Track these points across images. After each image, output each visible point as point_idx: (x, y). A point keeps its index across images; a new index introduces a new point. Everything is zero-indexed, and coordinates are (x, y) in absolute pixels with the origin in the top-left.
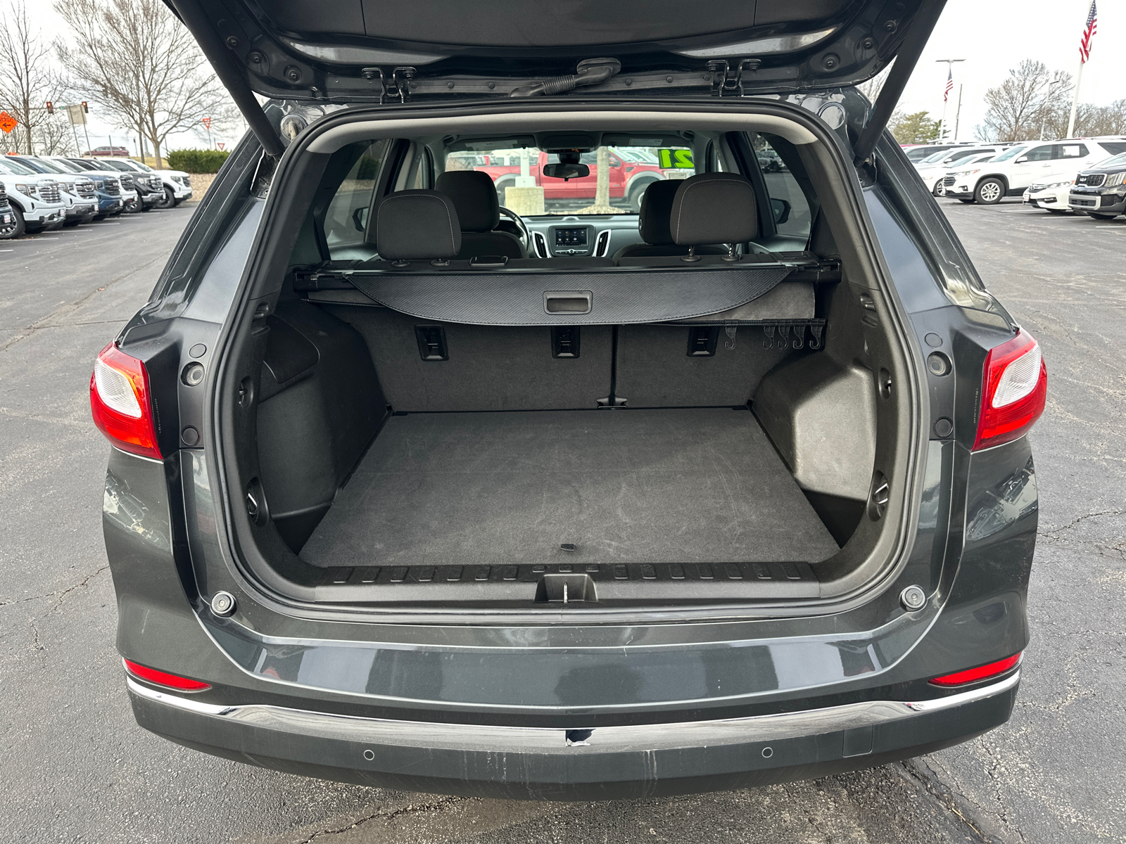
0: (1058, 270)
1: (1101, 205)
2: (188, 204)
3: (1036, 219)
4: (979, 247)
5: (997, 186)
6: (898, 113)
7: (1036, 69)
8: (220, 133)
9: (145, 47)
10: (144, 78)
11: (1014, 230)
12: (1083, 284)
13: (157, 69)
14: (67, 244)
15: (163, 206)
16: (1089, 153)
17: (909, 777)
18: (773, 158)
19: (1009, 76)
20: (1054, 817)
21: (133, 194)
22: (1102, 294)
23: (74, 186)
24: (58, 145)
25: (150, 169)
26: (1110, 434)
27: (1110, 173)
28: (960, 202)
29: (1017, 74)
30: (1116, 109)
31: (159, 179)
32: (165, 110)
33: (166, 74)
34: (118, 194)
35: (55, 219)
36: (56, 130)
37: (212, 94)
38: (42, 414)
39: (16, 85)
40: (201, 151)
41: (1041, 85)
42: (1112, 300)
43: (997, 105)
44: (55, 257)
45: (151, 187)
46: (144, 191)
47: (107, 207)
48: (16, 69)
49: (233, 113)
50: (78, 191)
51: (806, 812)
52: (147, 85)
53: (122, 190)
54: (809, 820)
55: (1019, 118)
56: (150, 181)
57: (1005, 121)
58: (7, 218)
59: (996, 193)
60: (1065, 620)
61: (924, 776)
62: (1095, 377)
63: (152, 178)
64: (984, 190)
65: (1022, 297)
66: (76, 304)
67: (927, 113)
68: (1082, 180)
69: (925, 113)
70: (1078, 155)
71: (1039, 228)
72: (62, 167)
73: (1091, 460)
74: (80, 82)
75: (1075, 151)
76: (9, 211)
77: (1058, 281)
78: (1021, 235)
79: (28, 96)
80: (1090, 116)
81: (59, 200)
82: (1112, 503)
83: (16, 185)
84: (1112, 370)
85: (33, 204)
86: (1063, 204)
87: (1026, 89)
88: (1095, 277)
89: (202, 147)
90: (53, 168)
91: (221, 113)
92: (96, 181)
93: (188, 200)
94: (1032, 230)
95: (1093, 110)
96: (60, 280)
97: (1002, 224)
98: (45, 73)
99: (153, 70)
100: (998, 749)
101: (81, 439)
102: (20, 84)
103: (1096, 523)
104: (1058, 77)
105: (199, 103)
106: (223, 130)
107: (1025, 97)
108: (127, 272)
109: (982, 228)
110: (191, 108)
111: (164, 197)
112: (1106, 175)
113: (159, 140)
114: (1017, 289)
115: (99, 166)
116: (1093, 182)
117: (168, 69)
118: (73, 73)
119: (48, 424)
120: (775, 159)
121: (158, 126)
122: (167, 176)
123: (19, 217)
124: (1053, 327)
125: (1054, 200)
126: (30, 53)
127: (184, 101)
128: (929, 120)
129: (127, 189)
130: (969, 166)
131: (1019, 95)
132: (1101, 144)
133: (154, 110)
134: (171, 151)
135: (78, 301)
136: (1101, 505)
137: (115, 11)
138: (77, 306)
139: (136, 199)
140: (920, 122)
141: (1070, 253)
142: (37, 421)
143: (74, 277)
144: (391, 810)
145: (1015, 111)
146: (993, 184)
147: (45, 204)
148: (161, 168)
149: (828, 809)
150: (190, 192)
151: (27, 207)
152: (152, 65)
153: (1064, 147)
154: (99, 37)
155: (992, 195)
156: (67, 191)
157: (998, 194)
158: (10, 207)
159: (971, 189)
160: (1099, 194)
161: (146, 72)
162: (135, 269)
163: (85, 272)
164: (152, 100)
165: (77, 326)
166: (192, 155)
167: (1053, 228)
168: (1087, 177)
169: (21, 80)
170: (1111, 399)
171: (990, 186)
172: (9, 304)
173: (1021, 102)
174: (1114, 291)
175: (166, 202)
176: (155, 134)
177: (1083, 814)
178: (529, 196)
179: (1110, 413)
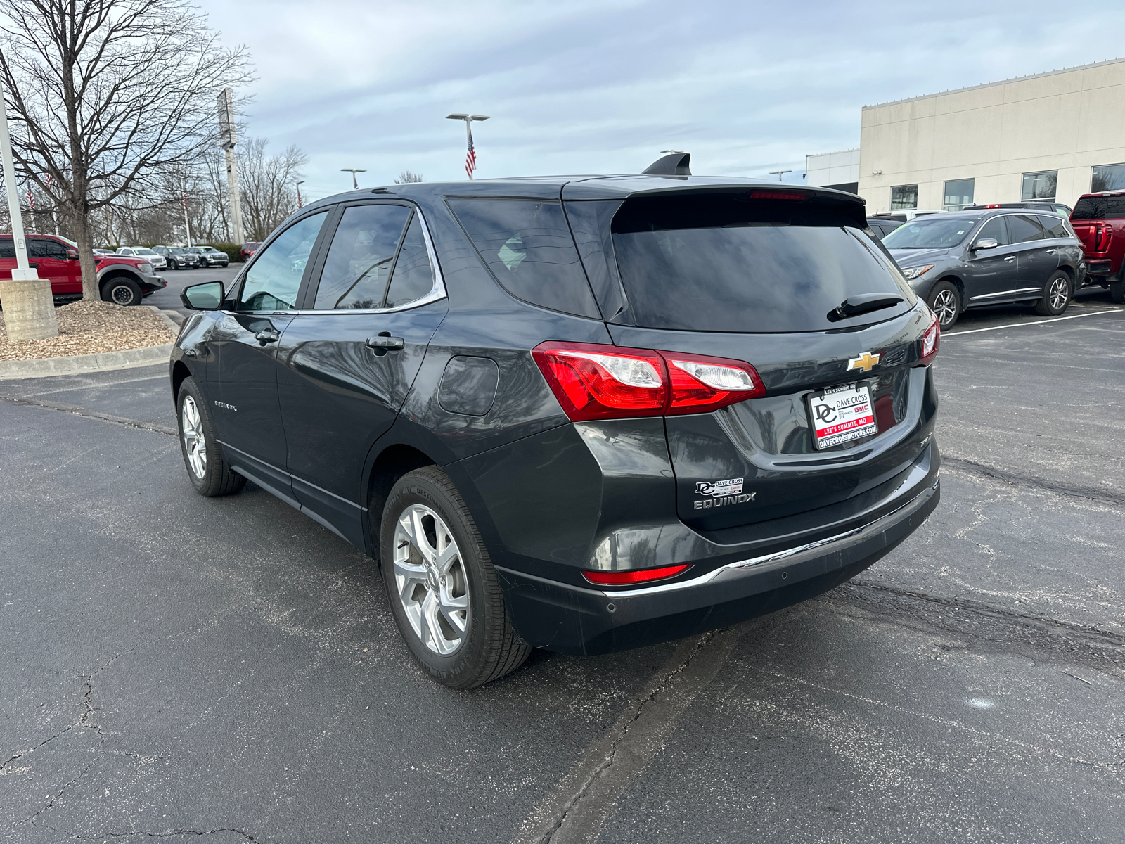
18: (200, 254)
120: (203, 255)
178: (35, 289)
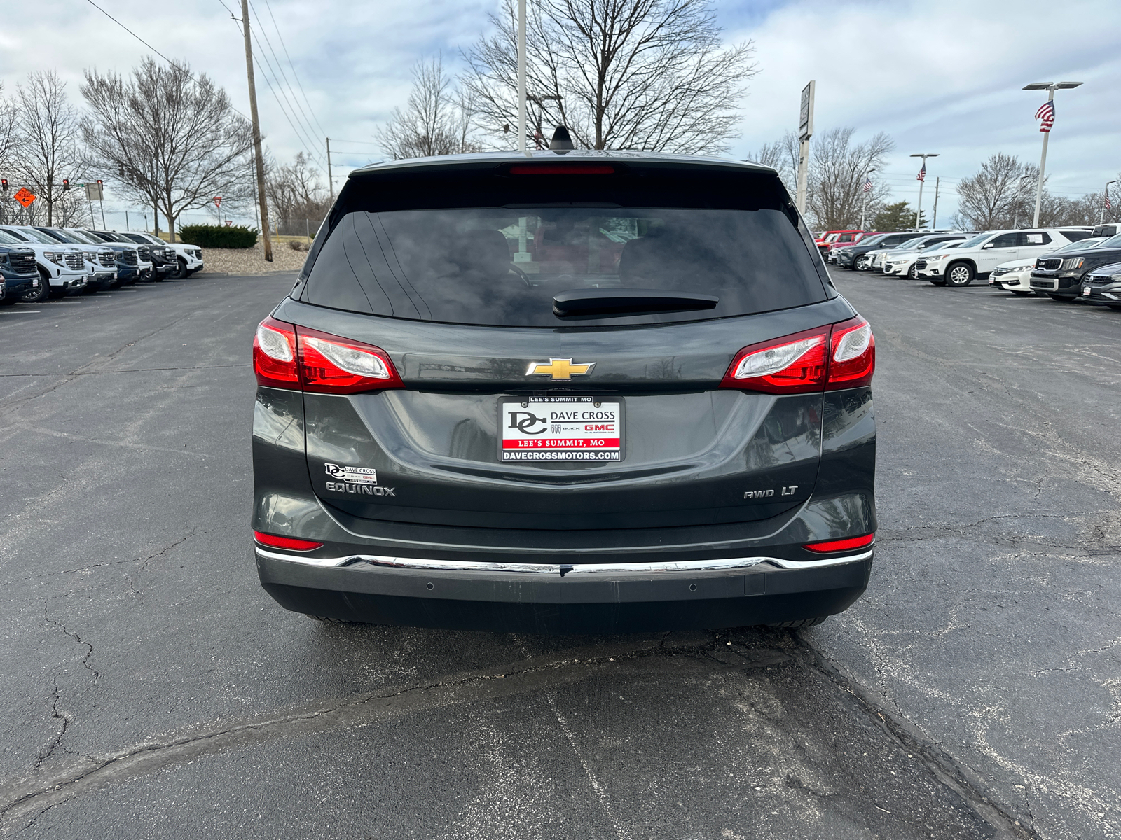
0: (1010, 342)
1: (1059, 287)
2: (199, 276)
3: (1001, 300)
4: (942, 322)
5: (966, 270)
6: (879, 203)
7: (1008, 164)
8: (232, 210)
9: (166, 130)
10: (163, 159)
11: (977, 308)
12: (1031, 352)
13: (176, 151)
14: (90, 307)
15: (175, 277)
16: (1051, 241)
17: (818, 673)
19: (981, 169)
20: (922, 694)
21: (149, 265)
22: (1046, 360)
23: (97, 255)
24: (71, 220)
25: (164, 242)
26: (1025, 463)
27: (1066, 257)
28: (932, 284)
29: (989, 168)
30: (1088, 203)
31: (174, 251)
32: (181, 188)
33: (184, 155)
34: (136, 264)
35: (78, 285)
36: (69, 205)
37: (226, 175)
38: (99, 439)
39: (42, 163)
40: (212, 227)
41: (1012, 179)
42: (1053, 365)
43: (971, 197)
44: (81, 318)
45: (166, 258)
46: (158, 263)
47: (125, 276)
48: (43, 148)
49: (246, 192)
50: (100, 260)
51: (737, 689)
52: (166, 165)
53: (139, 261)
54: (739, 694)
55: (992, 210)
56: (165, 253)
57: (980, 213)
58: (35, 283)
59: (965, 277)
60: (956, 583)
61: (829, 672)
62: (1023, 423)
63: (167, 250)
64: (954, 274)
65: (973, 362)
66: (110, 356)
67: (906, 204)
68: (1041, 264)
69: (904, 204)
70: (1041, 242)
71: (1001, 307)
72: (84, 238)
73: (1004, 481)
74: (103, 161)
75: (1039, 239)
76: (37, 276)
77: (1009, 350)
78: (984, 313)
79: (53, 173)
80: (1063, 210)
81: (83, 268)
82: (1015, 510)
83: (44, 253)
84: (1040, 418)
85: (58, 271)
86: (1024, 287)
87: (999, 183)
88: (1043, 347)
89: (213, 222)
90: (75, 238)
91: (234, 191)
92: (116, 252)
93: (199, 272)
94: (994, 309)
95: (1066, 204)
96: (90, 337)
97: (968, 303)
98: (70, 152)
99: (173, 152)
100: (888, 657)
101: (137, 456)
102: (45, 163)
103: (997, 523)
104: (1029, 173)
105: (214, 182)
106: (235, 208)
107: (998, 190)
108: (152, 331)
109: (949, 306)
110: (205, 187)
111: (177, 268)
112: (1062, 260)
113: (174, 216)
114: (970, 356)
115: (117, 238)
116: (1051, 266)
117: (187, 151)
118: (97, 152)
119: (106, 445)
121: (174, 203)
122: (180, 249)
123: (45, 282)
124: (996, 385)
125: (1017, 283)
126: (58, 134)
127: (199, 181)
128: (908, 210)
129: (143, 260)
130: (941, 252)
131: (992, 189)
132: (1063, 233)
133: (171, 188)
134: (184, 226)
135: (111, 354)
136: (1005, 511)
137: (140, 98)
138: (110, 358)
139: (151, 269)
140: (900, 212)
141: (1025, 327)
142: (96, 444)
143: (103, 334)
144: (426, 685)
145: (989, 203)
146: (963, 269)
147: (70, 271)
148: (174, 242)
149: (754, 688)
150: (201, 264)
151: (53, 273)
152: (172, 146)
153: (1028, 235)
154: (124, 121)
155: (961, 278)
156: (89, 260)
157: (967, 277)
158: (38, 273)
159: (941, 273)
160: (1056, 277)
161: (165, 153)
162: (159, 329)
163: (113, 330)
164: (169, 178)
165: (115, 374)
166: (204, 231)
167: (1015, 307)
168: (1045, 261)
169: (46, 158)
170: (1033, 439)
171: (960, 270)
172: (47, 355)
173: (994, 194)
174: (1057, 358)
175: (178, 273)
176: (171, 211)
177: (944, 693)
179: (1029, 449)
